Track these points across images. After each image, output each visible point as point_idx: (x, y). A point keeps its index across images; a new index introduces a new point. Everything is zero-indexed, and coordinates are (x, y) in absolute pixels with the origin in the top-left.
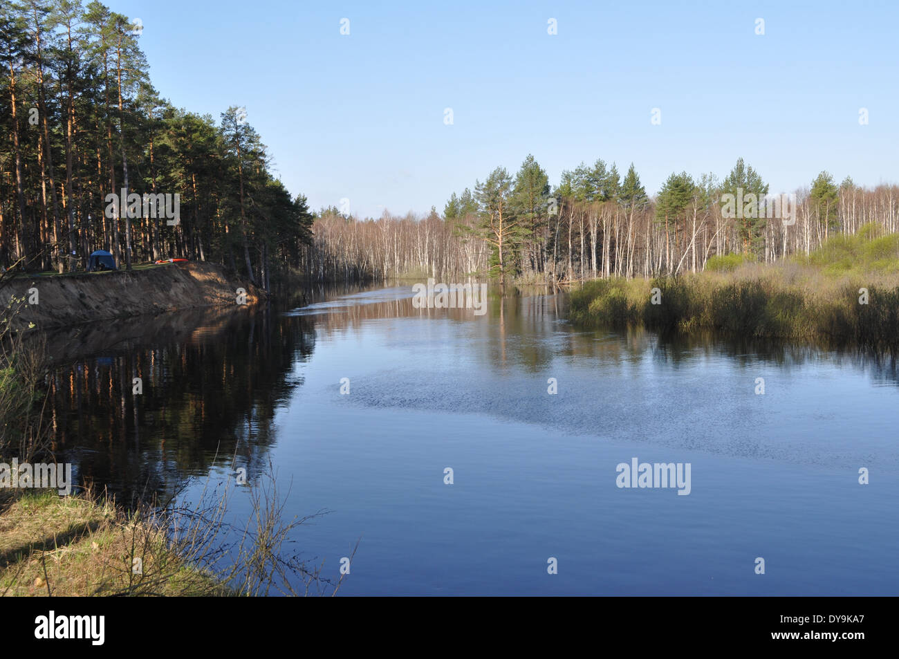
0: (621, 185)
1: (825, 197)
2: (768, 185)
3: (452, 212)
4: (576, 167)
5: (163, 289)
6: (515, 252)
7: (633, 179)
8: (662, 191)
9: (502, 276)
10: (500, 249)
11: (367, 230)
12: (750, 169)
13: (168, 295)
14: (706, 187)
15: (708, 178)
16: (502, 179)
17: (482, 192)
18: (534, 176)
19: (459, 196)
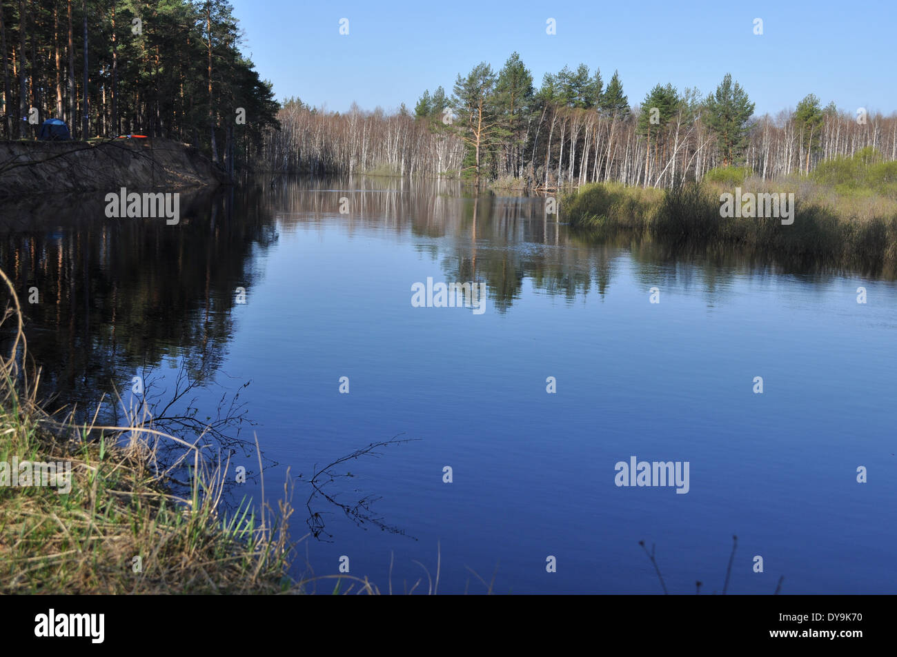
0: (604, 93)
1: (810, 121)
2: (754, 104)
3: (423, 110)
4: (560, 70)
5: (120, 164)
6: (492, 153)
7: (616, 88)
8: (645, 102)
9: (477, 178)
10: (477, 150)
11: (333, 123)
12: (737, 86)
13: (127, 172)
14: (689, 102)
15: (692, 93)
16: (485, 75)
17: (463, 88)
18: (517, 75)
19: (432, 94)
